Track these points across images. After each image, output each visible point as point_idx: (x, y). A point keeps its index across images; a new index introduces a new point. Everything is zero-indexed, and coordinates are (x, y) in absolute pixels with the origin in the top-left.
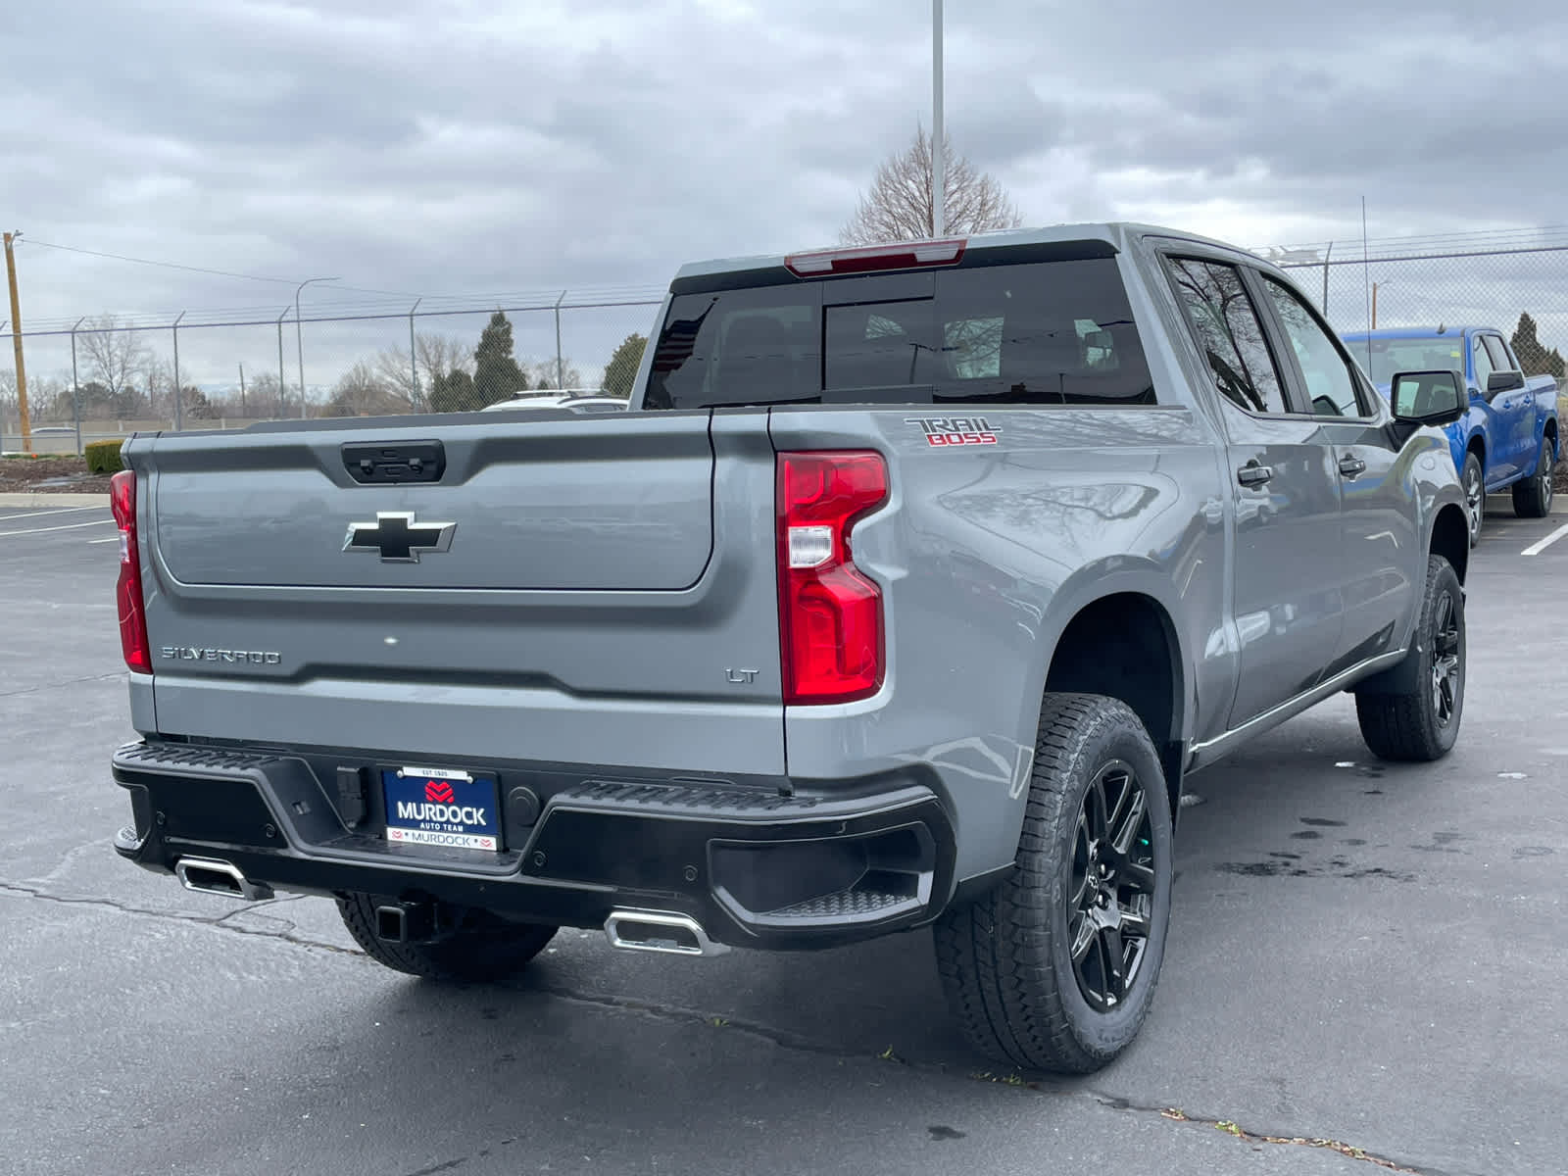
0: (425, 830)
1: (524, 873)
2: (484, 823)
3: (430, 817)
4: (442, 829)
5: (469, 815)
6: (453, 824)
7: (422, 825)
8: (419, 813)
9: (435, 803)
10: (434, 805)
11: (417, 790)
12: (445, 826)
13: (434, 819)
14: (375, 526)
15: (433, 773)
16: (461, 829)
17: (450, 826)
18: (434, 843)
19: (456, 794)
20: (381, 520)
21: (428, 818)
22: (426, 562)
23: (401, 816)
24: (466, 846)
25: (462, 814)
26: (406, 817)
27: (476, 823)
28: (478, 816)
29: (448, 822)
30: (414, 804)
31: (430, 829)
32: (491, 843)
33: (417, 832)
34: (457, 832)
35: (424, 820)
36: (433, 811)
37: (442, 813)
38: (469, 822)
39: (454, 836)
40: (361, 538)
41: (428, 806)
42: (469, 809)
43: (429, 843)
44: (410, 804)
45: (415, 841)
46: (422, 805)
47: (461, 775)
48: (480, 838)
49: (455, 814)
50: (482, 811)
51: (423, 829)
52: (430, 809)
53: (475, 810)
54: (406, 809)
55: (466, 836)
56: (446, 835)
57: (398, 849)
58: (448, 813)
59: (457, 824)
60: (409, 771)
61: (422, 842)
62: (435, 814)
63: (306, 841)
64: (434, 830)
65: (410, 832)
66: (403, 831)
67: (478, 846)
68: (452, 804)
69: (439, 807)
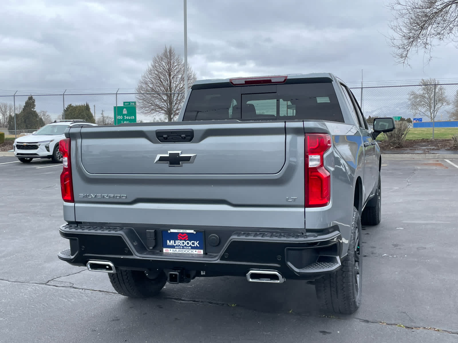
0: (177, 248)
1: (221, 260)
2: (198, 246)
3: (179, 244)
4: (183, 248)
5: (193, 244)
6: (187, 246)
7: (176, 247)
8: (175, 243)
9: (181, 240)
10: (181, 241)
11: (175, 237)
12: (184, 247)
13: (180, 245)
14: (168, 155)
15: (181, 231)
16: (190, 248)
17: (186, 247)
18: (180, 252)
19: (190, 237)
20: (169, 153)
21: (178, 245)
22: (185, 166)
23: (168, 245)
24: (192, 253)
25: (191, 243)
26: (170, 245)
27: (196, 246)
28: (196, 244)
29: (185, 246)
30: (173, 241)
31: (179, 248)
32: (202, 252)
33: (174, 250)
34: (189, 249)
35: (177, 246)
36: (180, 243)
37: (183, 243)
38: (193, 246)
39: (188, 250)
40: (162, 159)
41: (178, 241)
42: (193, 242)
43: (179, 252)
44: (172, 241)
45: (174, 252)
46: (176, 241)
47: (192, 231)
48: (197, 250)
49: (188, 243)
50: (198, 242)
51: (176, 248)
52: (179, 242)
53: (195, 242)
54: (170, 242)
55: (192, 250)
56: (185, 250)
57: (168, 254)
58: (186, 243)
59: (189, 247)
60: (172, 231)
61: (176, 252)
62: (181, 244)
63: (139, 253)
64: (180, 248)
65: (172, 249)
66: (169, 249)
67: (196, 253)
68: (187, 240)
69: (182, 241)
